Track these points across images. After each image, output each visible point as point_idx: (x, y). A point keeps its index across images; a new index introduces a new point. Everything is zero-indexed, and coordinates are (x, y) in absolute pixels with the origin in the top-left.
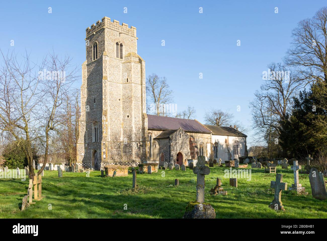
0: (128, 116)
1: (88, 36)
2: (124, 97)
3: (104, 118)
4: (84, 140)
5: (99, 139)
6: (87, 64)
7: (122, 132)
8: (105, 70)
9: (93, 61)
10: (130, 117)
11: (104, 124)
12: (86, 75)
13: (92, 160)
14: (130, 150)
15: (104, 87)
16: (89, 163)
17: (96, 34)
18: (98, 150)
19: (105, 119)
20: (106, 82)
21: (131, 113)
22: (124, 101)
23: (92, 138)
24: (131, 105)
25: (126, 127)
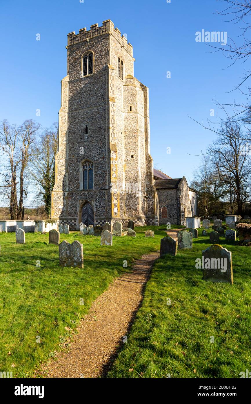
0: (132, 157)
1: (72, 44)
2: (127, 131)
3: (113, 155)
4: (62, 187)
5: (95, 185)
6: (68, 80)
7: (124, 177)
8: (112, 89)
9: (82, 76)
10: (135, 158)
11: (114, 163)
12: (68, 95)
13: (78, 216)
14: (136, 203)
15: (112, 112)
16: (71, 221)
17: (89, 42)
18: (93, 201)
19: (115, 157)
20: (114, 105)
21: (136, 152)
22: (127, 136)
23: (78, 184)
24: (136, 142)
25: (130, 171)
